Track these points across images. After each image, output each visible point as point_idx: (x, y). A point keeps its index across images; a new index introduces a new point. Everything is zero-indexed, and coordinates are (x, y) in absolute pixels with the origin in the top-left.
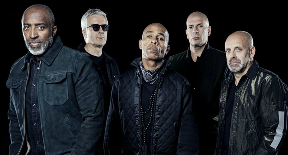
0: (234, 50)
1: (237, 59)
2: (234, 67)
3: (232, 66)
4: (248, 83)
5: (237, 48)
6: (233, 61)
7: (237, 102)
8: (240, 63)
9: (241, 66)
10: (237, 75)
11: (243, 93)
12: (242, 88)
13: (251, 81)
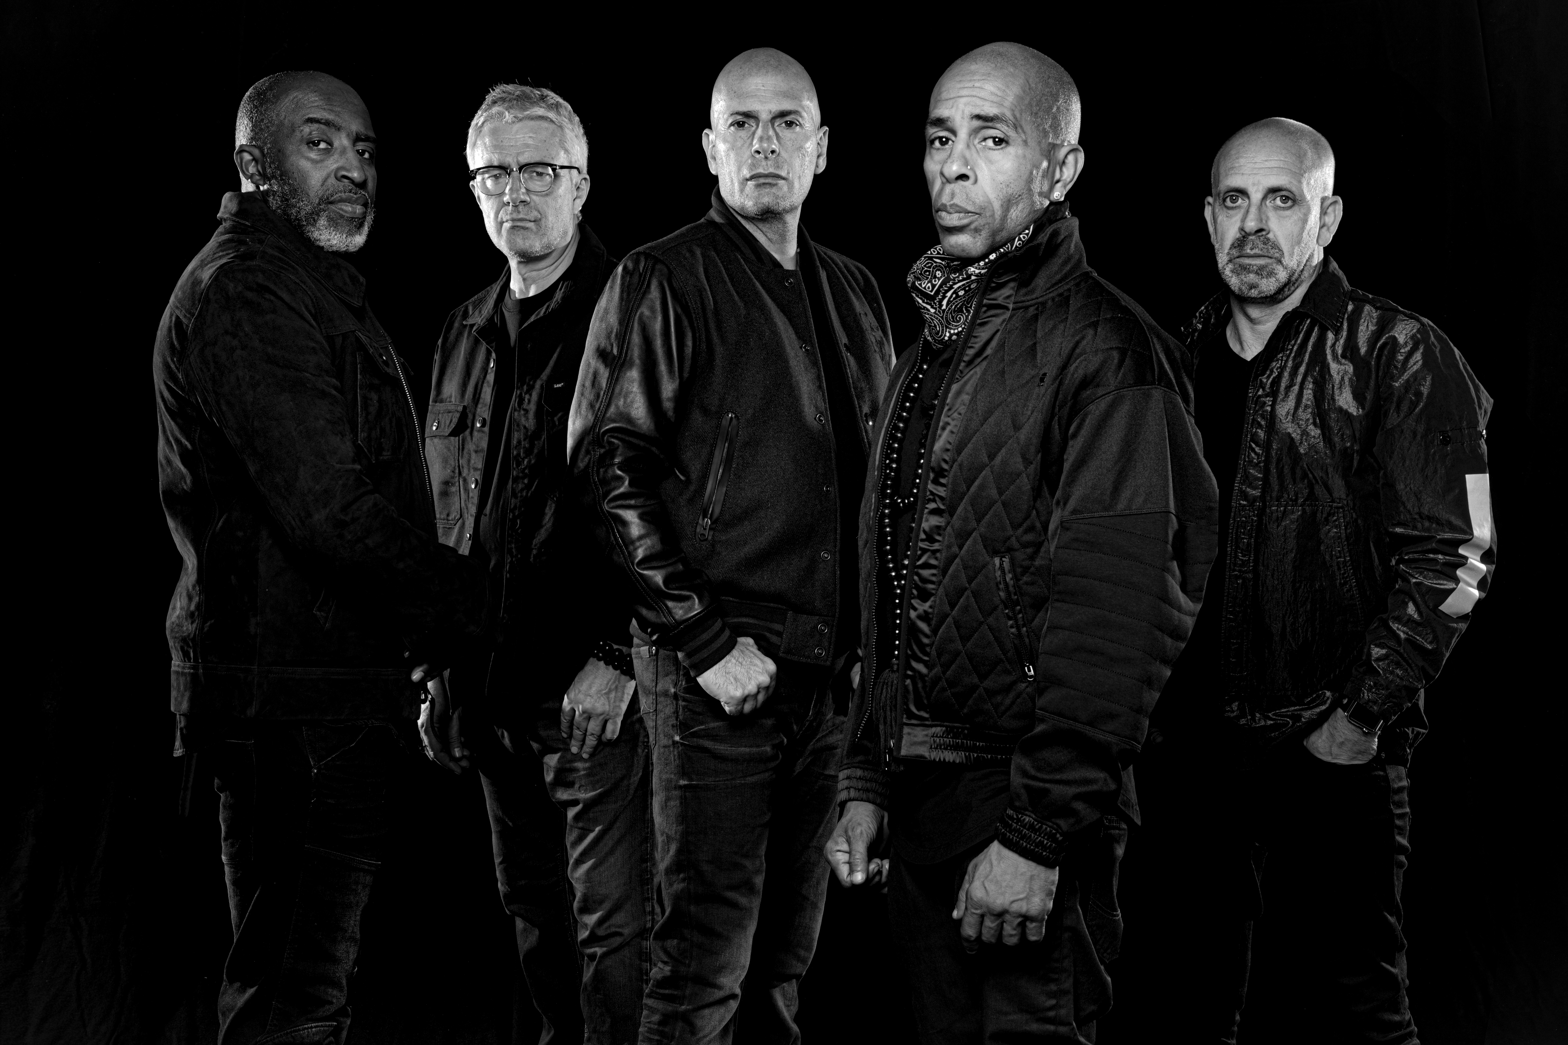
0: (1265, 198)
1: (1268, 239)
2: (1252, 276)
3: (1245, 269)
4: (1310, 348)
5: (1273, 191)
6: (1250, 246)
7: (1260, 426)
8: (1280, 262)
9: (1282, 275)
10: (1254, 312)
11: (1288, 388)
12: (1282, 369)
13: (1322, 339)
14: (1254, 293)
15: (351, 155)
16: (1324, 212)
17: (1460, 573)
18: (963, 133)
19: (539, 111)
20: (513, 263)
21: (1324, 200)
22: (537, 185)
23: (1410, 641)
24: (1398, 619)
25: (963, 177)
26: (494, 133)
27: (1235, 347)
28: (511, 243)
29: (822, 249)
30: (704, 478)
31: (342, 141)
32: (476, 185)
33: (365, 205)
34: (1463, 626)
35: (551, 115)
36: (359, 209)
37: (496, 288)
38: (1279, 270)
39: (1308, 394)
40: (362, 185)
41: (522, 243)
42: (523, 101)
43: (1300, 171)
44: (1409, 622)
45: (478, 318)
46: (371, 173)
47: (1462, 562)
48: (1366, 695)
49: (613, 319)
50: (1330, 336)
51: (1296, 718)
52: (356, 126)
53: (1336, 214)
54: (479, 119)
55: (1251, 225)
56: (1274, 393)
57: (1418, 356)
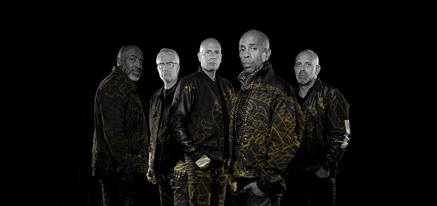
1: (306, 72)
2: (303, 80)
3: (301, 78)
5: (306, 63)
6: (302, 73)
9: (308, 80)
10: (304, 87)
11: (311, 103)
12: (309, 99)
13: (317, 93)
14: (303, 83)
15: (139, 63)
16: (317, 68)
17: (344, 140)
18: (247, 48)
19: (170, 53)
20: (165, 83)
21: (316, 66)
22: (170, 67)
23: (335, 153)
24: (332, 149)
25: (248, 57)
26: (161, 57)
27: (300, 96)
28: (165, 78)
29: (221, 77)
30: (197, 123)
31: (137, 60)
32: (158, 68)
33: (140, 72)
34: (345, 150)
35: (173, 54)
36: (138, 73)
37: (162, 88)
38: (308, 78)
39: (314, 104)
40: (140, 69)
41: (167, 78)
42: (167, 51)
43: (312, 59)
44: (334, 149)
45: (158, 94)
46: (142, 67)
47: (345, 137)
48: (326, 164)
49: (178, 92)
50: (319, 92)
51: (313, 168)
52: (141, 57)
53: (319, 69)
54: (159, 55)
55: (302, 69)
56: (308, 104)
57: (335, 96)
